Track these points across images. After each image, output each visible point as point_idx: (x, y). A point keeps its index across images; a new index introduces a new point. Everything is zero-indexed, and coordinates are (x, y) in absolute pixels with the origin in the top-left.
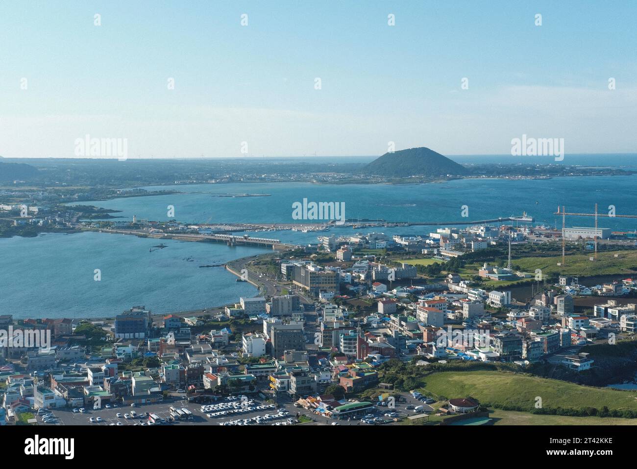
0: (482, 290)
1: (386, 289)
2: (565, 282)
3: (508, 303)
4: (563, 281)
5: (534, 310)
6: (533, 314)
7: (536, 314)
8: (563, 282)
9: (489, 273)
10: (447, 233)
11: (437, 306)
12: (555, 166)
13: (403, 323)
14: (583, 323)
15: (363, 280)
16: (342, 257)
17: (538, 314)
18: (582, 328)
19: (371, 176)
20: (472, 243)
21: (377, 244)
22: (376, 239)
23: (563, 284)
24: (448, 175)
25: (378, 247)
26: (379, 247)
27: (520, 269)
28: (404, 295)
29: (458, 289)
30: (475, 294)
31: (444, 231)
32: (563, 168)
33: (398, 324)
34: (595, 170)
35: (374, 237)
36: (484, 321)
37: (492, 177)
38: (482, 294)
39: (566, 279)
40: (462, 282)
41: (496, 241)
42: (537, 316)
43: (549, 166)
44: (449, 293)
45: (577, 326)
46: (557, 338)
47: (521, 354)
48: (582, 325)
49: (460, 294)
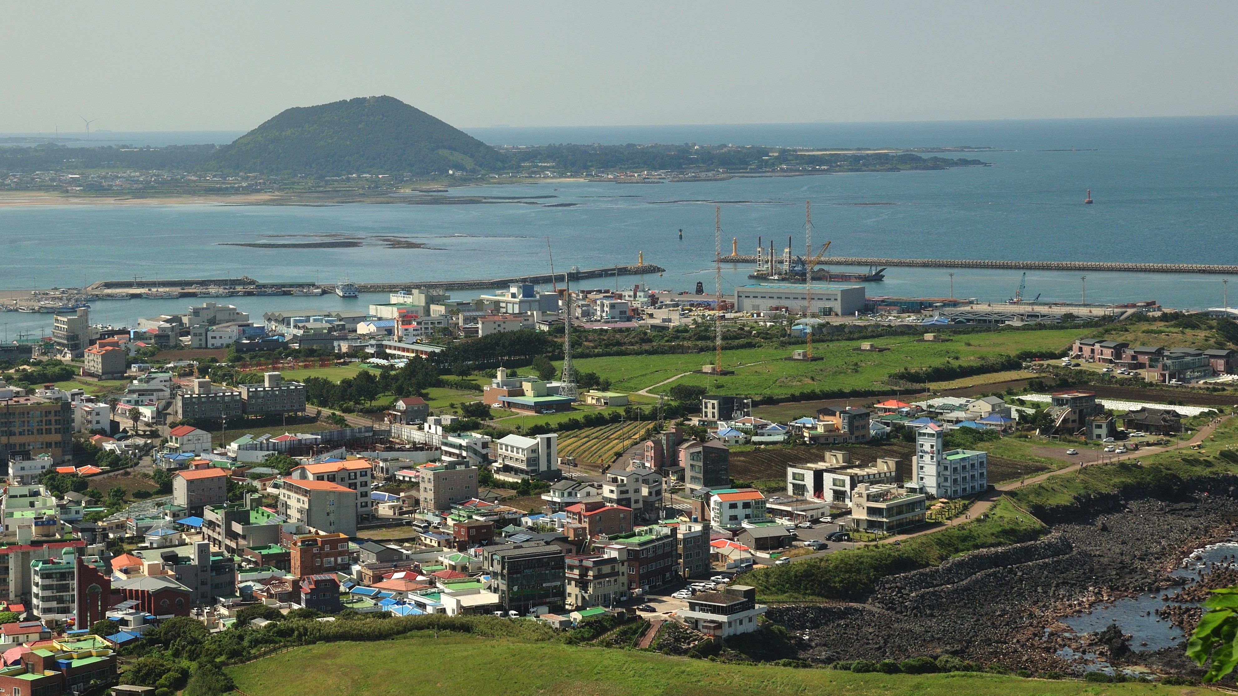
0: (479, 436)
1: (208, 445)
2: (716, 411)
3: (549, 467)
4: (711, 408)
5: (615, 480)
6: (612, 491)
7: (622, 492)
8: (710, 411)
9: (511, 394)
10: (416, 303)
11: (342, 479)
12: (744, 147)
13: (237, 528)
14: (748, 511)
15: (147, 424)
16: (100, 366)
17: (627, 492)
18: (745, 525)
19: (237, 175)
20: (480, 326)
21: (210, 334)
22: (213, 322)
23: (710, 415)
24: (451, 172)
25: (213, 341)
26: (218, 342)
27: (598, 384)
28: (260, 456)
29: (418, 436)
30: (460, 447)
31: (409, 300)
32: (765, 152)
33: (223, 532)
34: (845, 158)
35: (205, 316)
36: (475, 517)
37: (571, 176)
38: (479, 448)
39: (719, 404)
40: (431, 419)
41: (550, 324)
42: (625, 496)
43: (725, 150)
44: (391, 449)
45: (734, 518)
46: (668, 549)
47: (562, 594)
48: (747, 517)
49: (422, 449)
